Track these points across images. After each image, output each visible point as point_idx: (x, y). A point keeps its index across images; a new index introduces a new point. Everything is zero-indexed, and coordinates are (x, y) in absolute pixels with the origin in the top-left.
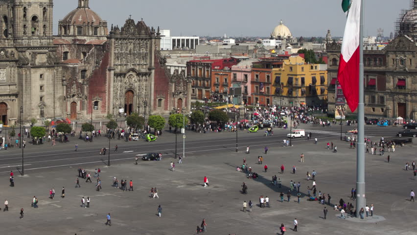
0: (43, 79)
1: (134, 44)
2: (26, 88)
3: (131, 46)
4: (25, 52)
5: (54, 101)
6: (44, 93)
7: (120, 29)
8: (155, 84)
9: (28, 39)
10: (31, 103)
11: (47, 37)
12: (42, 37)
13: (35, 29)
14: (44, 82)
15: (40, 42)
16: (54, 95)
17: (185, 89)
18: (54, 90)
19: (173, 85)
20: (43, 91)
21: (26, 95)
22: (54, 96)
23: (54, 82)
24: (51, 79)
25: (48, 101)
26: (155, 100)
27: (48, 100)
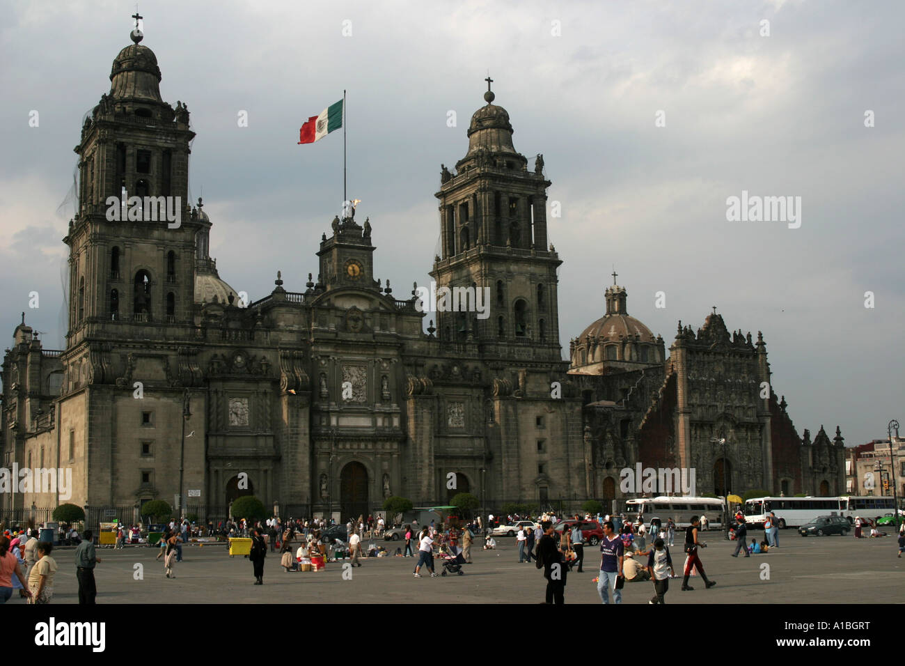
0: (544, 427)
1: (724, 364)
2: (507, 443)
3: (720, 369)
4: (502, 369)
5: (569, 473)
6: (546, 457)
7: (696, 333)
8: (773, 449)
9: (508, 346)
10: (519, 477)
11: (549, 344)
12: (537, 343)
13: (523, 327)
14: (546, 434)
15: (534, 354)
16: (568, 460)
17: (834, 462)
18: (567, 451)
19: (810, 453)
20: (545, 452)
21: (508, 456)
22: (568, 464)
23: (567, 434)
24: (559, 428)
25: (555, 474)
26: (775, 482)
27: (556, 471)
